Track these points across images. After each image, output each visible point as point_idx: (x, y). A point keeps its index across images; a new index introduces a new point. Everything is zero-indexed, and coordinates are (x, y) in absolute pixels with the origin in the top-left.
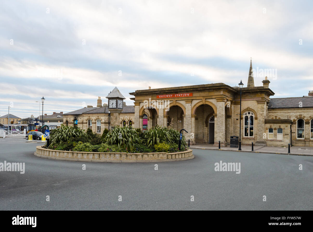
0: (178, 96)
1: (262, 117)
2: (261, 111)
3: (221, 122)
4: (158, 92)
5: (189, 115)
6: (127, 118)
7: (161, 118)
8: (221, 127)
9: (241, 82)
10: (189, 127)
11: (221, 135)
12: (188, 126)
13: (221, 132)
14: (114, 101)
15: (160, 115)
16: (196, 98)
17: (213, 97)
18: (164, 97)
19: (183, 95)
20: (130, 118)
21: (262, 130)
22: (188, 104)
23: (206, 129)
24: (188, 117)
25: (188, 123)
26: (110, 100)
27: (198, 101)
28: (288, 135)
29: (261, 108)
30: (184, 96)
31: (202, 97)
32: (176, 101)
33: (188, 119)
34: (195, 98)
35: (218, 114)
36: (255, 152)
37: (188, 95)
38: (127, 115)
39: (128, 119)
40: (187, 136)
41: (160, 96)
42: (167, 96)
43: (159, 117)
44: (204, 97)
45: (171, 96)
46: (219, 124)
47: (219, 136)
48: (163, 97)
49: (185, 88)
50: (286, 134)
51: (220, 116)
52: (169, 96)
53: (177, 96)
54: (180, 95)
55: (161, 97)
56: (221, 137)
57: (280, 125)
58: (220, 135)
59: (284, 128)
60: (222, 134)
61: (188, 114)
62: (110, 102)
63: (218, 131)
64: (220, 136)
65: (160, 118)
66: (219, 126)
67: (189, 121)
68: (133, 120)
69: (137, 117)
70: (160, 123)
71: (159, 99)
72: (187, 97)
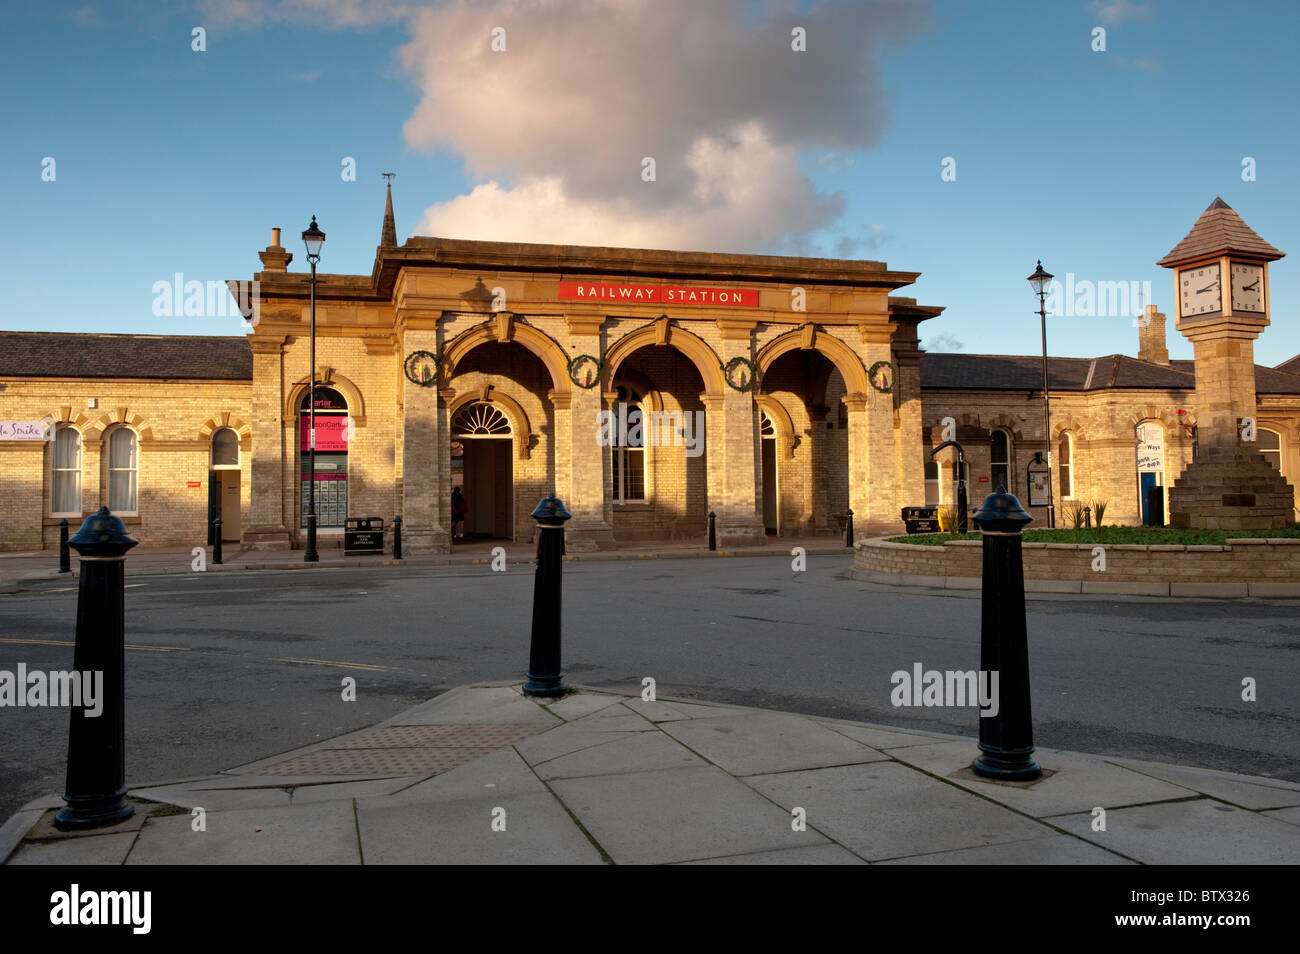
0: (686, 301)
3: (884, 432)
7: (587, 407)
8: (886, 452)
10: (744, 454)
11: (886, 489)
12: (742, 451)
13: (886, 476)
16: (777, 315)
17: (851, 319)
18: (607, 292)
19: (708, 296)
20: (124, 411)
22: (736, 341)
24: (739, 409)
25: (739, 434)
30: (717, 300)
31: (805, 316)
32: (671, 320)
33: (735, 415)
34: (772, 314)
35: (873, 394)
37: (737, 297)
39: (105, 419)
41: (580, 291)
42: (625, 292)
43: (574, 401)
45: (646, 295)
47: (881, 495)
48: (599, 292)
52: (634, 293)
53: (677, 296)
54: (693, 295)
55: (587, 291)
56: (888, 498)
58: (882, 489)
64: (884, 492)
65: (582, 406)
66: (880, 451)
67: (742, 425)
68: (153, 426)
69: (425, 399)
70: (585, 434)
71: (573, 301)
72: (731, 306)
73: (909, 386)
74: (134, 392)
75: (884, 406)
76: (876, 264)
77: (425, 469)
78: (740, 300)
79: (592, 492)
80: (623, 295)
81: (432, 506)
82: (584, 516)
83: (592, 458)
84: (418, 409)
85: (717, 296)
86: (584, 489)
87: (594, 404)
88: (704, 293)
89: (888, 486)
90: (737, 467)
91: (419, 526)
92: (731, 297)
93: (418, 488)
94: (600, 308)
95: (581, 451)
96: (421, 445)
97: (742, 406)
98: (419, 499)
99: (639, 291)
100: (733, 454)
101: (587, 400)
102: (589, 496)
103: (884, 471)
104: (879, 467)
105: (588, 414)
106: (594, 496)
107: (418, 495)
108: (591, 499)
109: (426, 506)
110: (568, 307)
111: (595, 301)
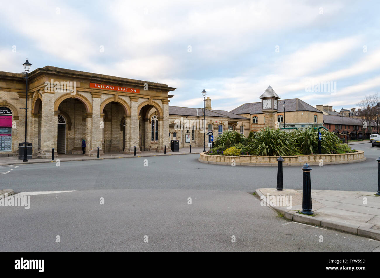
0: (122, 90)
4: (99, 79)
5: (135, 116)
10: (135, 131)
12: (135, 130)
15: (96, 114)
16: (144, 96)
17: (160, 98)
18: (103, 87)
19: (128, 90)
22: (134, 102)
24: (135, 119)
25: (135, 126)
28: (180, 138)
31: (150, 97)
33: (134, 121)
34: (143, 96)
35: (165, 117)
37: (135, 91)
40: (134, 143)
41: (96, 86)
42: (107, 87)
43: (93, 115)
44: (151, 97)
45: (112, 88)
49: (131, 81)
50: (179, 137)
51: (167, 119)
52: (109, 88)
53: (120, 89)
54: (124, 89)
65: (95, 117)
69: (51, 113)
70: (96, 125)
71: (94, 88)
72: (133, 93)
76: (165, 85)
77: (50, 134)
81: (52, 144)
82: (95, 147)
83: (97, 131)
84: (49, 116)
85: (130, 90)
86: (95, 140)
87: (98, 116)
88: (127, 89)
89: (167, 139)
90: (134, 134)
91: (48, 150)
92: (133, 90)
93: (48, 139)
94: (101, 91)
95: (95, 129)
96: (50, 127)
98: (48, 142)
101: (97, 116)
102: (97, 141)
104: (165, 134)
105: (97, 119)
107: (48, 141)
108: (97, 142)
109: (51, 144)
110: (92, 90)
111: (100, 89)
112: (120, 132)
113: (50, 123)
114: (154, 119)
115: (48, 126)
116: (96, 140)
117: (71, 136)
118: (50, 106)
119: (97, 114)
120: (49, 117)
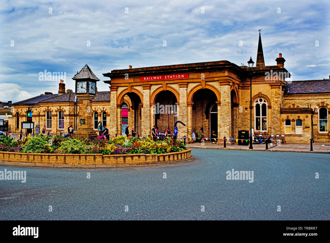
0: (169, 78)
1: (277, 105)
2: (276, 97)
3: (226, 112)
4: (142, 73)
5: (184, 103)
6: (100, 108)
7: (147, 107)
8: (226, 118)
9: (251, 59)
10: (184, 119)
11: (226, 129)
12: (184, 118)
13: (226, 125)
14: (84, 84)
16: (194, 80)
17: (216, 79)
18: (151, 79)
19: (175, 77)
20: (103, 108)
21: (277, 121)
22: (183, 88)
23: (206, 121)
24: (183, 106)
25: (183, 114)
26: (78, 83)
27: (196, 84)
28: (309, 127)
29: (275, 94)
30: (177, 77)
32: (167, 84)
33: (182, 108)
34: (192, 80)
35: (222, 101)
36: (270, 151)
37: (183, 76)
38: (100, 104)
39: (101, 110)
40: (182, 132)
42: (155, 78)
43: (144, 106)
46: (223, 115)
48: (149, 79)
49: (178, 67)
50: (307, 126)
51: (225, 104)
52: (157, 78)
53: (167, 77)
54: (171, 77)
55: (146, 79)
56: (226, 132)
57: (299, 115)
58: (225, 129)
59: (304, 120)
60: (227, 127)
61: (182, 102)
62: (78, 85)
63: (223, 124)
64: (225, 130)
66: (224, 118)
67: (184, 111)
68: (108, 111)
69: (114, 106)
70: (146, 114)
71: (143, 81)
72: (181, 79)
73: (275, 95)
74: (105, 104)
75: (225, 105)
77: (114, 122)
78: (183, 77)
79: (147, 128)
80: (154, 78)
81: (115, 131)
83: (147, 120)
85: (177, 76)
87: (148, 106)
89: (226, 128)
92: (181, 76)
94: (150, 82)
97: (184, 106)
99: (158, 77)
100: (181, 119)
103: (225, 124)
104: (224, 123)
105: (147, 109)
106: (148, 129)
110: (142, 83)
111: (148, 81)
112: (205, 120)
113: (114, 114)
114: (259, 103)
115: (113, 117)
116: (146, 128)
117: (160, 124)
118: (114, 101)
119: (147, 104)
120: (113, 110)
